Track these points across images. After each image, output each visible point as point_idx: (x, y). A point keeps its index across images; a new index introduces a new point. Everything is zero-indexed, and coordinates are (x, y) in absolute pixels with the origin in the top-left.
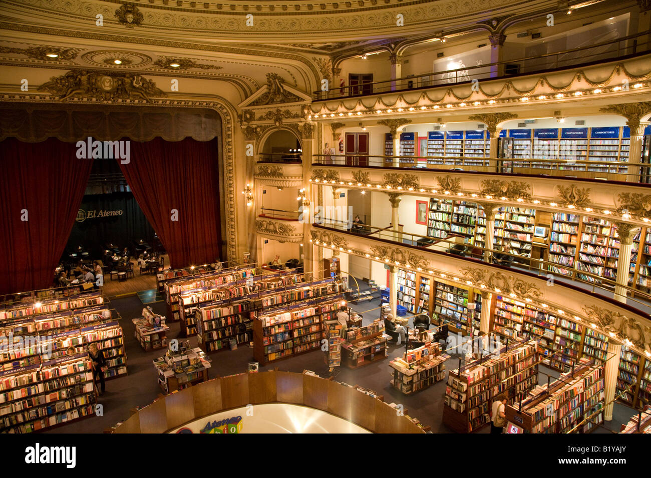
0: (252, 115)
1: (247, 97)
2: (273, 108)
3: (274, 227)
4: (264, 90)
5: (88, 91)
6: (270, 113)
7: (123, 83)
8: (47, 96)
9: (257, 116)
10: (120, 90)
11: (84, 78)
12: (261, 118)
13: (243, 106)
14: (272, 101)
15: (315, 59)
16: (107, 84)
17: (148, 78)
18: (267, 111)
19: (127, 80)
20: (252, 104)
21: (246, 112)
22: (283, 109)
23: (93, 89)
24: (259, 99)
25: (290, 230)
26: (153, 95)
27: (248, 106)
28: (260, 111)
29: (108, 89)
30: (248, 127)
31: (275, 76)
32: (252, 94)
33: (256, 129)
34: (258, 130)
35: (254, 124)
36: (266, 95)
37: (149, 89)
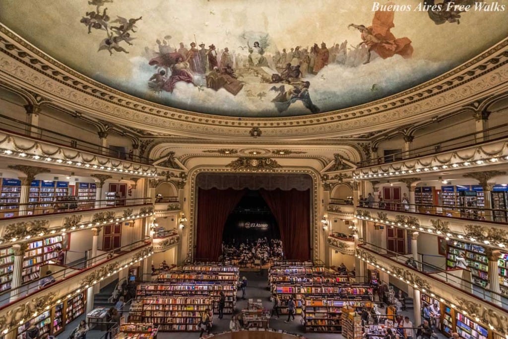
0: (327, 176)
1: (325, 166)
2: (338, 172)
3: (337, 243)
4: (333, 163)
5: (246, 166)
6: (336, 176)
7: (262, 162)
8: (229, 170)
9: (330, 177)
10: (260, 166)
11: (245, 161)
12: (332, 179)
13: (322, 172)
14: (337, 169)
15: (359, 144)
16: (255, 163)
17: (273, 159)
18: (335, 174)
19: (263, 161)
20: (327, 171)
21: (324, 175)
22: (343, 173)
23: (249, 166)
24: (331, 167)
25: (346, 246)
26: (275, 168)
27: (326, 171)
28: (332, 174)
29: (255, 165)
30: (325, 183)
31: (338, 155)
32: (327, 164)
33: (329, 184)
34: (331, 185)
35: (328, 182)
36: (334, 166)
37: (274, 165)
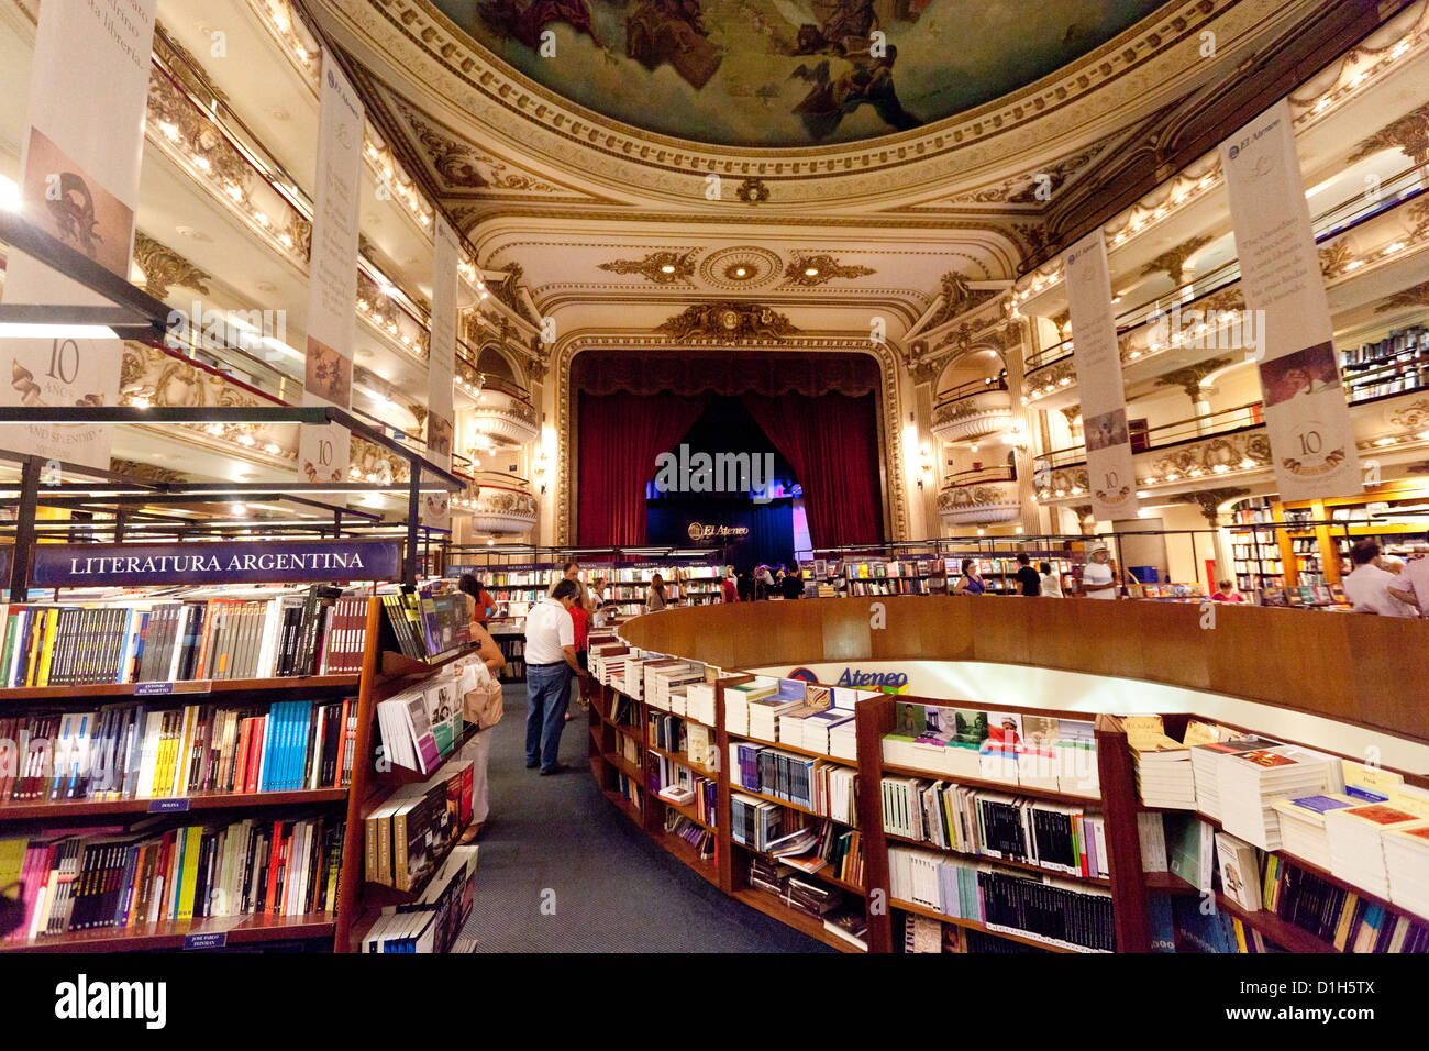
0: (924, 347)
1: (914, 323)
2: (953, 325)
3: (968, 496)
4: (939, 303)
5: (708, 331)
6: (951, 335)
7: (749, 317)
8: (663, 341)
9: (931, 346)
10: (745, 329)
11: (704, 316)
12: (938, 347)
13: (909, 338)
14: (953, 315)
15: (1015, 227)
16: (730, 320)
17: (779, 311)
18: (945, 333)
19: (755, 316)
20: (924, 329)
21: (916, 343)
22: (970, 320)
23: (714, 328)
24: (933, 319)
25: (996, 495)
26: (785, 334)
27: (916, 335)
28: (935, 337)
29: (732, 327)
30: (919, 365)
31: (954, 277)
32: (920, 316)
33: (930, 364)
34: (934, 364)
35: (926, 359)
36: (941, 312)
37: (782, 326)
